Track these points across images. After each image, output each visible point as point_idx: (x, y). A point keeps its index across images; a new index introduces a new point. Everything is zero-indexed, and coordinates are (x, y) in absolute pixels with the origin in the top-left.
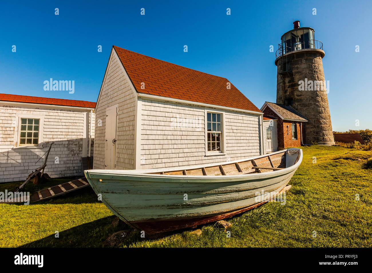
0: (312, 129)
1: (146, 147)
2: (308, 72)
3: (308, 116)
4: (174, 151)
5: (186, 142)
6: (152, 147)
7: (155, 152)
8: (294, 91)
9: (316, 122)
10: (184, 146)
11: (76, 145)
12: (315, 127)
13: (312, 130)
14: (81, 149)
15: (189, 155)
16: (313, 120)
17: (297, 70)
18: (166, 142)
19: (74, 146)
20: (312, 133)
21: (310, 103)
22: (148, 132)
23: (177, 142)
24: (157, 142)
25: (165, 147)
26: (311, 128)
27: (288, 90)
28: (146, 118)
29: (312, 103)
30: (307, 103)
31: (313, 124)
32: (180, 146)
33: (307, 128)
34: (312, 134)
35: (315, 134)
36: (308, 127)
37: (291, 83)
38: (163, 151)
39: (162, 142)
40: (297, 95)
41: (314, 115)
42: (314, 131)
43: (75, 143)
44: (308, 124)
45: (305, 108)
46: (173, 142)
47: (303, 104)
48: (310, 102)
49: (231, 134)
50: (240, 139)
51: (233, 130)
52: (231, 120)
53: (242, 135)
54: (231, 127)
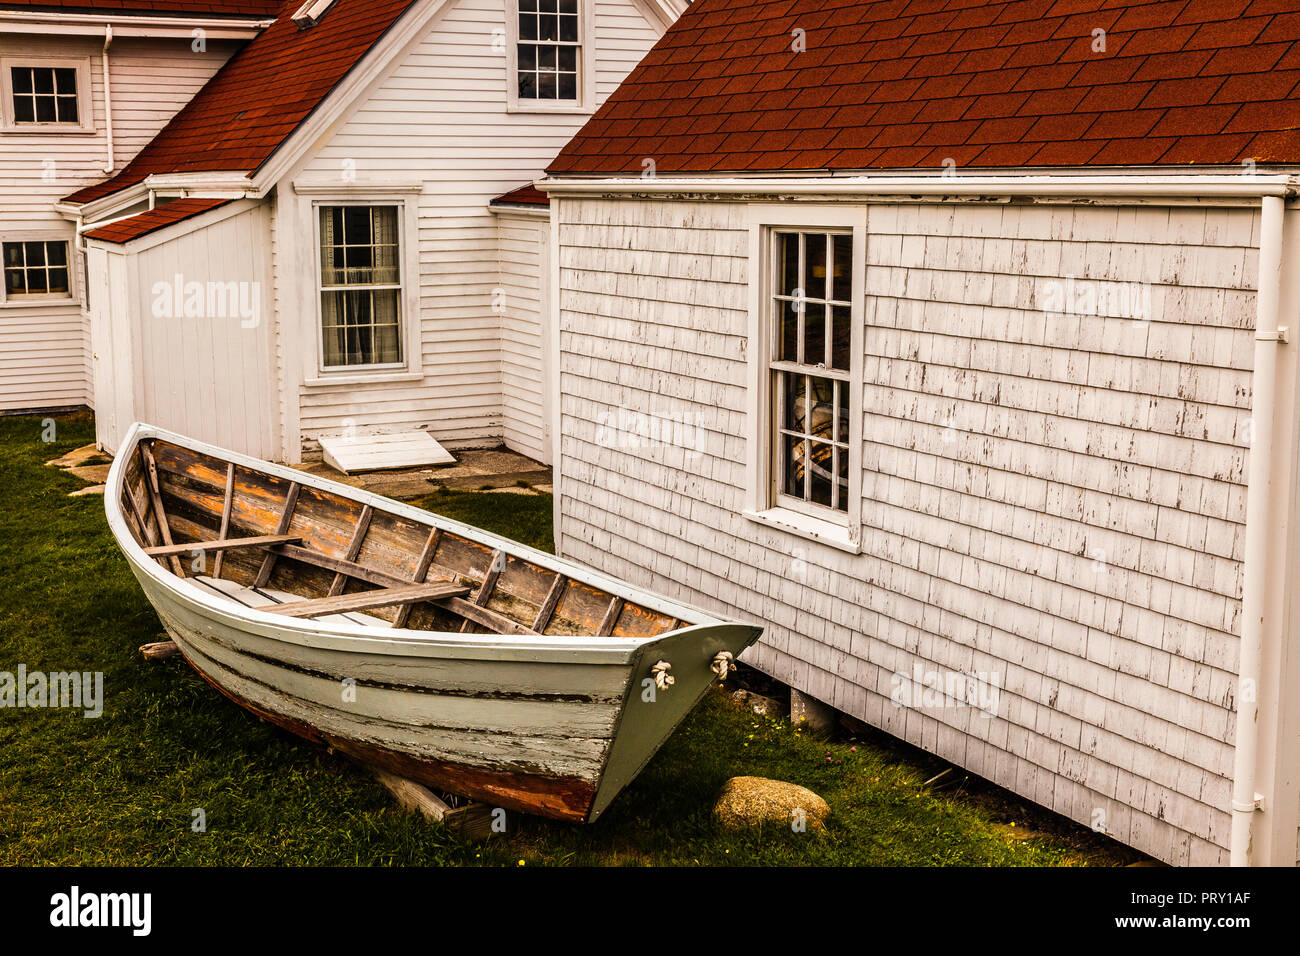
49: (908, 399)
50: (980, 457)
51: (929, 368)
52: (918, 286)
53: (1004, 420)
54: (906, 344)
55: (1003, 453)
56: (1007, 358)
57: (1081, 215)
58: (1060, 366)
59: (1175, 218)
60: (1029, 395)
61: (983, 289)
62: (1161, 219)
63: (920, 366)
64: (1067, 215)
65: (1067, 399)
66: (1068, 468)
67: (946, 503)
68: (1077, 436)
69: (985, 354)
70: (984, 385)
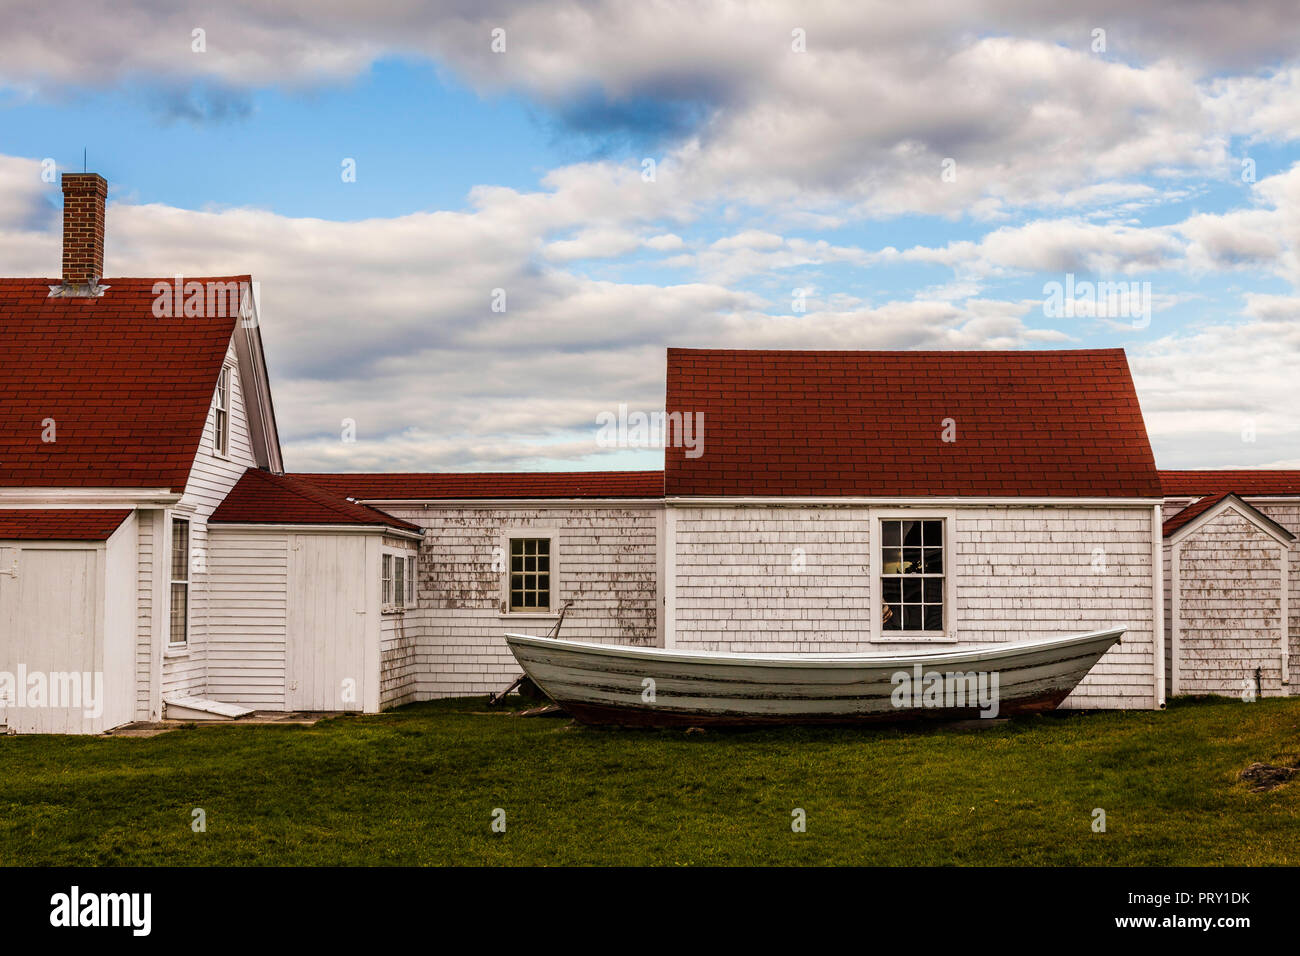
1: (689, 614)
4: (763, 625)
5: (802, 603)
6: (704, 615)
7: (712, 626)
10: (796, 614)
11: (639, 610)
14: (651, 624)
15: (810, 637)
18: (742, 603)
19: (634, 614)
22: (694, 581)
23: (772, 603)
24: (716, 603)
25: (738, 615)
28: (687, 549)
32: (781, 614)
38: (733, 626)
39: (730, 603)
43: (637, 606)
46: (763, 603)
49: (985, 580)
50: (1027, 595)
51: (995, 567)
52: (986, 537)
53: (1039, 581)
54: (982, 559)
55: (1037, 592)
56: (1038, 559)
57: (1071, 512)
58: (1066, 560)
59: (1112, 512)
60: (1049, 571)
61: (1027, 537)
62: (1107, 512)
63: (990, 567)
64: (1066, 512)
65: (1069, 570)
66: (1071, 592)
67: (1009, 614)
68: (1076, 582)
69: (1028, 559)
70: (1027, 570)
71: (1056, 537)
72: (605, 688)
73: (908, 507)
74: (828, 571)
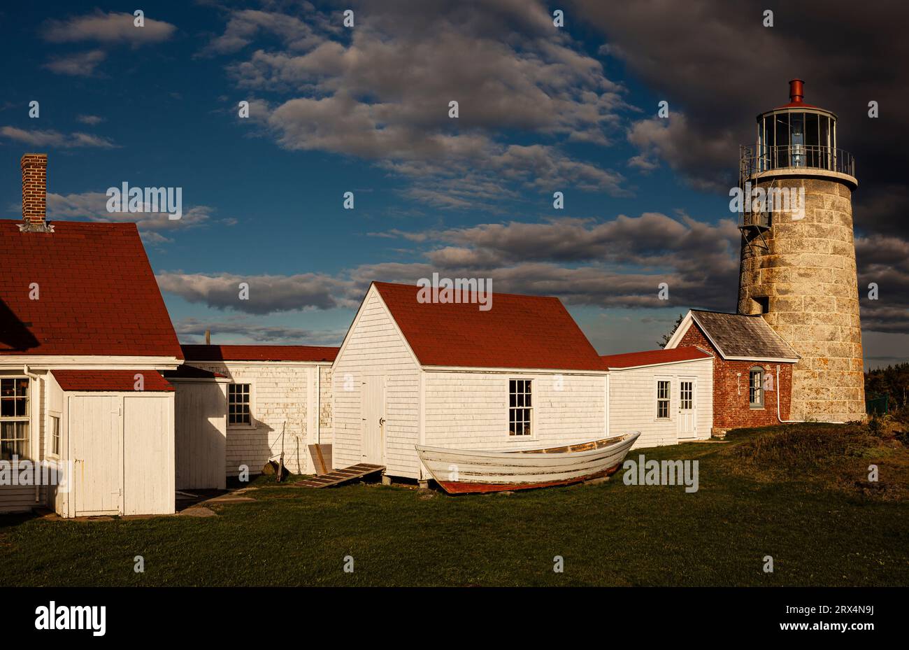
0: (806, 380)
2: (808, 232)
3: (800, 347)
4: (463, 434)
5: (479, 422)
8: (772, 277)
9: (816, 363)
12: (814, 377)
13: (805, 382)
16: (811, 358)
17: (782, 222)
20: (807, 391)
21: (807, 315)
22: (433, 411)
23: (467, 423)
25: (452, 429)
26: (805, 378)
27: (759, 273)
29: (811, 315)
30: (799, 313)
31: (811, 368)
32: (470, 428)
33: (796, 378)
34: (806, 395)
35: (813, 395)
36: (797, 376)
37: (768, 256)
40: (778, 290)
41: (814, 346)
42: (811, 385)
44: (798, 369)
45: (795, 325)
47: (791, 316)
48: (807, 312)
49: (549, 410)
50: (563, 416)
51: (552, 403)
52: (549, 389)
53: (567, 409)
54: (548, 399)
58: (576, 399)
60: (571, 405)
65: (578, 404)
69: (563, 399)
70: (563, 404)
71: (574, 388)
72: (468, 473)
73: (522, 373)
74: (490, 405)
